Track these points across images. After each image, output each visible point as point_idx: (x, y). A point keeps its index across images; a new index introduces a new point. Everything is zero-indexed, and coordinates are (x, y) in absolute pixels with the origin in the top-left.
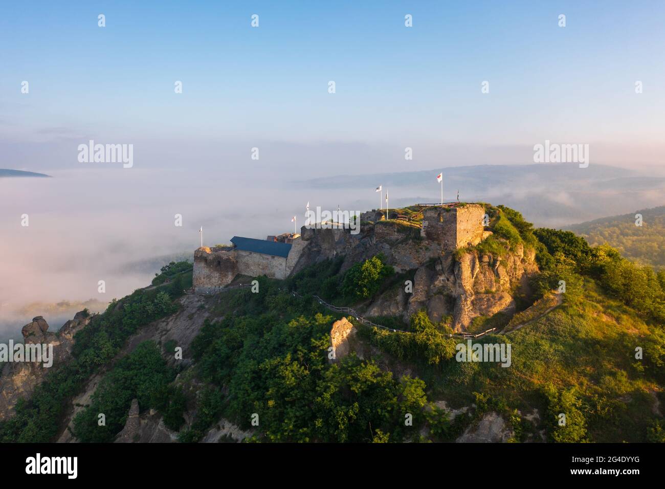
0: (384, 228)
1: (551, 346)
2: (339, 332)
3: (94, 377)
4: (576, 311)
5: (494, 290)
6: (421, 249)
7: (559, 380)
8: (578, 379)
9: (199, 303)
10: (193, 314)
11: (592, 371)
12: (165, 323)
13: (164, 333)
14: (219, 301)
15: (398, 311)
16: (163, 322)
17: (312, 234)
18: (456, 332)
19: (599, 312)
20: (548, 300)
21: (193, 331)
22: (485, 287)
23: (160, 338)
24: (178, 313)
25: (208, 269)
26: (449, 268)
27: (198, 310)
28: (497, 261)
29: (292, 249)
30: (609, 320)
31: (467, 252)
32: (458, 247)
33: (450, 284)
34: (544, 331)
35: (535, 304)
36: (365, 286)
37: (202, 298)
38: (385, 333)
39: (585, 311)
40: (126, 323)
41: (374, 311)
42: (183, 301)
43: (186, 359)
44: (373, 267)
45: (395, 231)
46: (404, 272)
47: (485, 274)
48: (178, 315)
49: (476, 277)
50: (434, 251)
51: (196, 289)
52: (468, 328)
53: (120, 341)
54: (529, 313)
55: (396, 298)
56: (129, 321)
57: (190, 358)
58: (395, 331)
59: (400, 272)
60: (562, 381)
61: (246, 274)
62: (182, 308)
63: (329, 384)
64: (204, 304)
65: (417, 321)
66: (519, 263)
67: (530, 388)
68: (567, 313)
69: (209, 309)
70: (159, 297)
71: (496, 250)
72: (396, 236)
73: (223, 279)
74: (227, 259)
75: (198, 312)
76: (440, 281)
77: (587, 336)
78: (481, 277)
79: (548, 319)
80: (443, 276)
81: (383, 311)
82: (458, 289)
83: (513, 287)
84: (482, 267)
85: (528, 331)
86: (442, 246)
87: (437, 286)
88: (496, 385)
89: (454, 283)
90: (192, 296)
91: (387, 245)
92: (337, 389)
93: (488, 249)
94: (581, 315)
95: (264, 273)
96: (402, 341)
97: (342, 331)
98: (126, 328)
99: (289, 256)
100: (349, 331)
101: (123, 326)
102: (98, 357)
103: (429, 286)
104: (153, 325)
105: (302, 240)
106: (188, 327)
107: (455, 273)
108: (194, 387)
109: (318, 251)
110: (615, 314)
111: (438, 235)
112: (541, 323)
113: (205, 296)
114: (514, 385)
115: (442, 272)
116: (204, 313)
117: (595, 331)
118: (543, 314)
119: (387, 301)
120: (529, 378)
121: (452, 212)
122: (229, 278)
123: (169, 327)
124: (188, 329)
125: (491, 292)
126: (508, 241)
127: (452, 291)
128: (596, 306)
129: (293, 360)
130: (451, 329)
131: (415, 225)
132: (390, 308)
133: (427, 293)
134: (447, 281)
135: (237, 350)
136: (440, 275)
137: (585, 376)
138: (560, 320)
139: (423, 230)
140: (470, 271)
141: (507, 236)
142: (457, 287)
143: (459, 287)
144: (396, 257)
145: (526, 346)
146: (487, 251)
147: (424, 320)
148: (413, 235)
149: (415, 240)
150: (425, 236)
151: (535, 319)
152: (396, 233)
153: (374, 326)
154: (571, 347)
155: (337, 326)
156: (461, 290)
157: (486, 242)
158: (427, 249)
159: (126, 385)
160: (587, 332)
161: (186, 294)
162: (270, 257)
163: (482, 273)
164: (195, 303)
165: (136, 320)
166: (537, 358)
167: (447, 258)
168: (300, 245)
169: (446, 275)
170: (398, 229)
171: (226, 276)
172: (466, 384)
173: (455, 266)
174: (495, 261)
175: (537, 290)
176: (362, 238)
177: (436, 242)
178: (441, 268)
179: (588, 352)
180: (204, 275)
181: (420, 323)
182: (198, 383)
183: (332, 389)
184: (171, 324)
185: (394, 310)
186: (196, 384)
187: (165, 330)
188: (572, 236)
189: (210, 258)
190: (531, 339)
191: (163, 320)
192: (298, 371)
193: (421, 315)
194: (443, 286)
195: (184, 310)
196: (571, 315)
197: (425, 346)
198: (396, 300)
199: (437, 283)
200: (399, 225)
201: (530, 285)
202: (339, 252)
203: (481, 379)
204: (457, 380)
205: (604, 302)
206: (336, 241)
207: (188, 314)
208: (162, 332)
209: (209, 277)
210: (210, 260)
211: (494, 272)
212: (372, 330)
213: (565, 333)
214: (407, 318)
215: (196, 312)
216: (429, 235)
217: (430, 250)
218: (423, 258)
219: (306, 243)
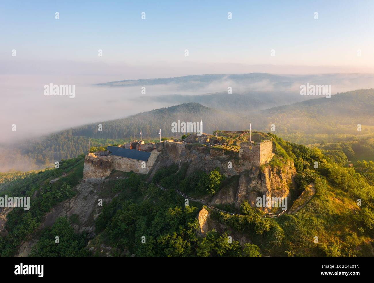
0: (216, 152)
1: (318, 221)
2: (202, 217)
3: (24, 243)
4: (324, 198)
5: (280, 187)
6: (240, 164)
7: (325, 240)
8: (334, 238)
9: (89, 189)
10: (86, 196)
11: (340, 234)
12: (68, 203)
13: (68, 210)
14: (103, 188)
15: (231, 201)
16: (67, 202)
17: (163, 147)
18: (266, 213)
19: (334, 197)
20: (308, 192)
21: (89, 208)
22: (276, 186)
23: (66, 213)
24: (76, 196)
25: (94, 168)
26: (258, 177)
27: (90, 193)
28: (281, 171)
29: (151, 157)
30: (339, 201)
31: (266, 167)
32: (261, 164)
33: (259, 185)
34: (312, 211)
35: (302, 194)
36: (212, 188)
37: (91, 185)
38: (228, 216)
39: (327, 198)
40: (43, 205)
41: (217, 201)
42: (78, 188)
43: (87, 227)
44: (216, 177)
45: (223, 154)
46: (230, 177)
47: (275, 178)
48: (76, 198)
49: (272, 181)
50: (247, 166)
51: (86, 180)
52: (271, 210)
53: (40, 218)
54: (300, 200)
55: (229, 194)
56: (45, 204)
57: (90, 227)
58: (233, 214)
59: (228, 177)
60: (327, 240)
61: (119, 170)
62: (79, 193)
63: (204, 251)
64: (93, 190)
65: (245, 208)
66: (289, 170)
67: (313, 246)
68: (320, 200)
69: (97, 193)
70: (64, 187)
71: (279, 164)
72: (223, 156)
73: (104, 173)
74: (107, 161)
75: (90, 195)
76: (253, 183)
77: (333, 213)
78: (274, 180)
79: (312, 204)
80: (255, 181)
81: (222, 201)
82: (263, 188)
83: (288, 184)
84: (273, 175)
85: (304, 211)
86: (252, 163)
87: (251, 186)
88: (296, 246)
89: (261, 185)
90: (84, 184)
91: (219, 161)
92: (209, 254)
93: (275, 164)
94: (327, 200)
95: (131, 170)
96: (240, 221)
97: (203, 216)
98: (43, 208)
99: (149, 160)
100: (206, 215)
101: (41, 208)
102: (27, 230)
103: (247, 187)
104: (60, 205)
105: (157, 151)
106: (84, 205)
107: (262, 180)
108: (104, 250)
109: (167, 158)
110: (341, 198)
111: (249, 157)
112: (309, 207)
113: (93, 184)
114: (305, 245)
115: (254, 179)
116: (94, 195)
117: (336, 210)
118: (308, 200)
119: (224, 195)
120: (311, 240)
121: (257, 146)
122: (108, 173)
123: (71, 206)
124: (85, 206)
125: (280, 189)
126: (283, 159)
127: (260, 189)
128: (332, 194)
129: (178, 235)
130: (263, 211)
131: (234, 150)
132: (226, 200)
133: (247, 190)
134: (257, 184)
135: (131, 226)
136: (253, 180)
137: (337, 236)
138: (318, 204)
139: (240, 154)
140: (268, 178)
141: (282, 155)
142: (263, 187)
143: (264, 187)
144: (225, 168)
145: (305, 221)
146: (275, 165)
147: (248, 208)
148: (234, 156)
149: (236, 159)
150: (241, 157)
151: (306, 204)
152: (223, 155)
153: (220, 211)
154: (327, 220)
155: (201, 214)
156: (265, 189)
157: (273, 160)
158: (243, 165)
159: (52, 249)
160: (332, 211)
161: (80, 183)
162: (135, 160)
163: (274, 178)
164: (86, 189)
165: (50, 203)
166: (313, 228)
167: (257, 171)
168: (155, 155)
169: (256, 180)
170: (225, 152)
171: (106, 171)
172: (280, 246)
173: (261, 176)
174: (280, 171)
175: (300, 185)
176: (199, 154)
177: (248, 161)
178: (253, 177)
179: (336, 223)
180: (91, 171)
181: (246, 209)
182: (106, 247)
183: (207, 254)
184: (72, 203)
185: (229, 201)
186: (105, 248)
187: (68, 208)
188: (305, 148)
189: (95, 160)
190: (307, 217)
191: (67, 201)
192: (183, 243)
193: (246, 204)
194: (255, 186)
195: (80, 194)
196: (322, 201)
197: (254, 224)
198: (229, 195)
199: (251, 185)
200: (225, 150)
201: (296, 182)
202: (183, 160)
203: (287, 242)
204: (275, 244)
205: (334, 191)
206: (180, 153)
207: (83, 197)
208: (67, 209)
209: (94, 172)
210: (95, 162)
211: (279, 177)
212: (220, 214)
213: (322, 212)
214: (237, 205)
215: (88, 195)
216: (244, 157)
217: (245, 165)
218: (241, 170)
219: (159, 153)
